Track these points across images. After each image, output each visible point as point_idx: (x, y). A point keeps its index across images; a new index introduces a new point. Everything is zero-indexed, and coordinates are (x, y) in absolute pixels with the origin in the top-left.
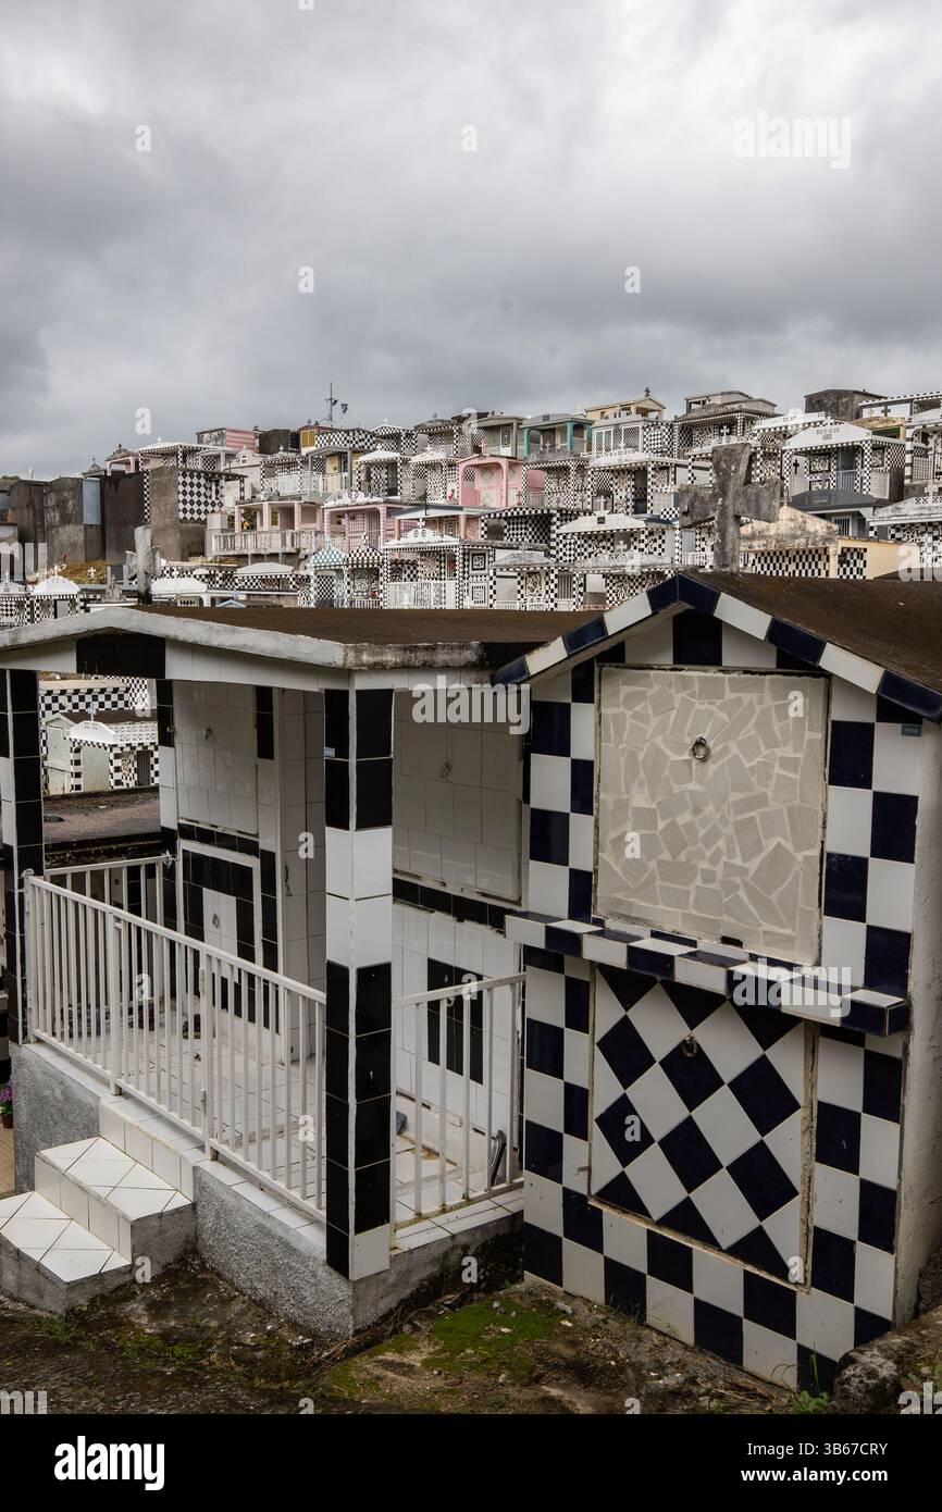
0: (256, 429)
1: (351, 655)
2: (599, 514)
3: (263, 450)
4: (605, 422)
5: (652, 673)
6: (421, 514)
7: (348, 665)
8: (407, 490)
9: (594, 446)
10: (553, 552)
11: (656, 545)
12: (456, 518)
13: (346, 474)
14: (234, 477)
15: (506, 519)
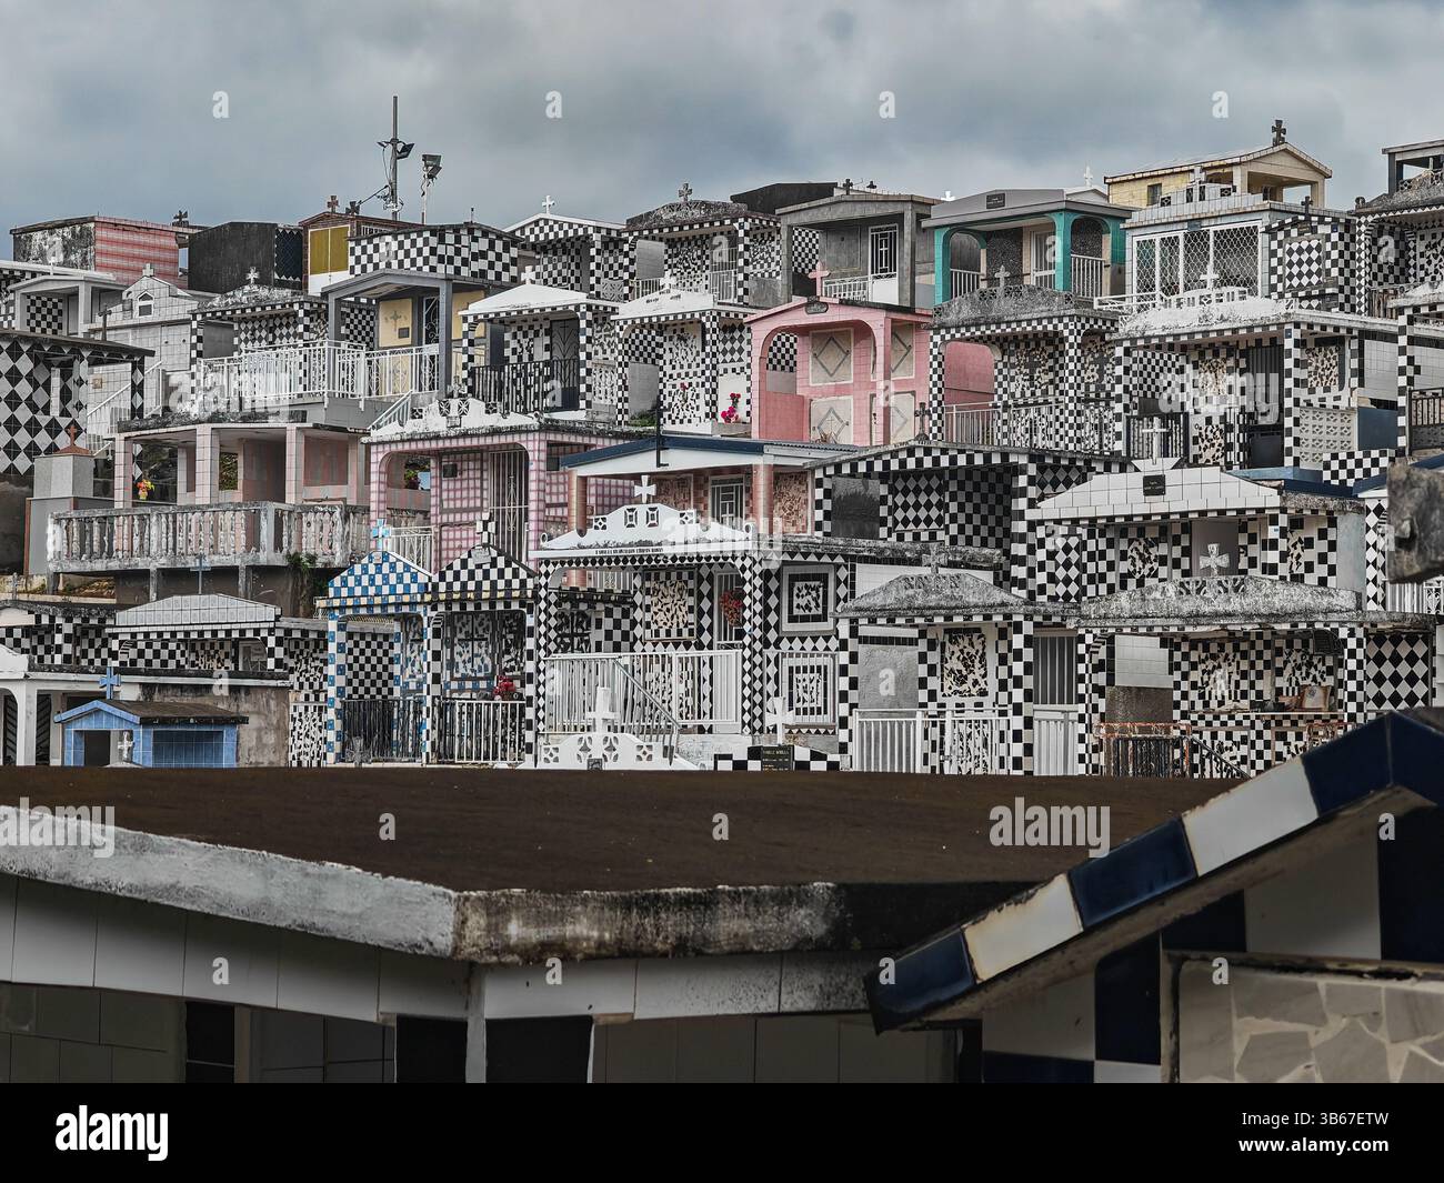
0: (181, 219)
1: (477, 922)
2: (1148, 467)
3: (198, 280)
4: (1162, 213)
5: (1322, 982)
6: (644, 462)
7: (468, 950)
8: (606, 393)
9: (1132, 278)
10: (1019, 572)
11: (1310, 555)
12: (747, 472)
13: (432, 349)
14: (116, 354)
15: (884, 476)
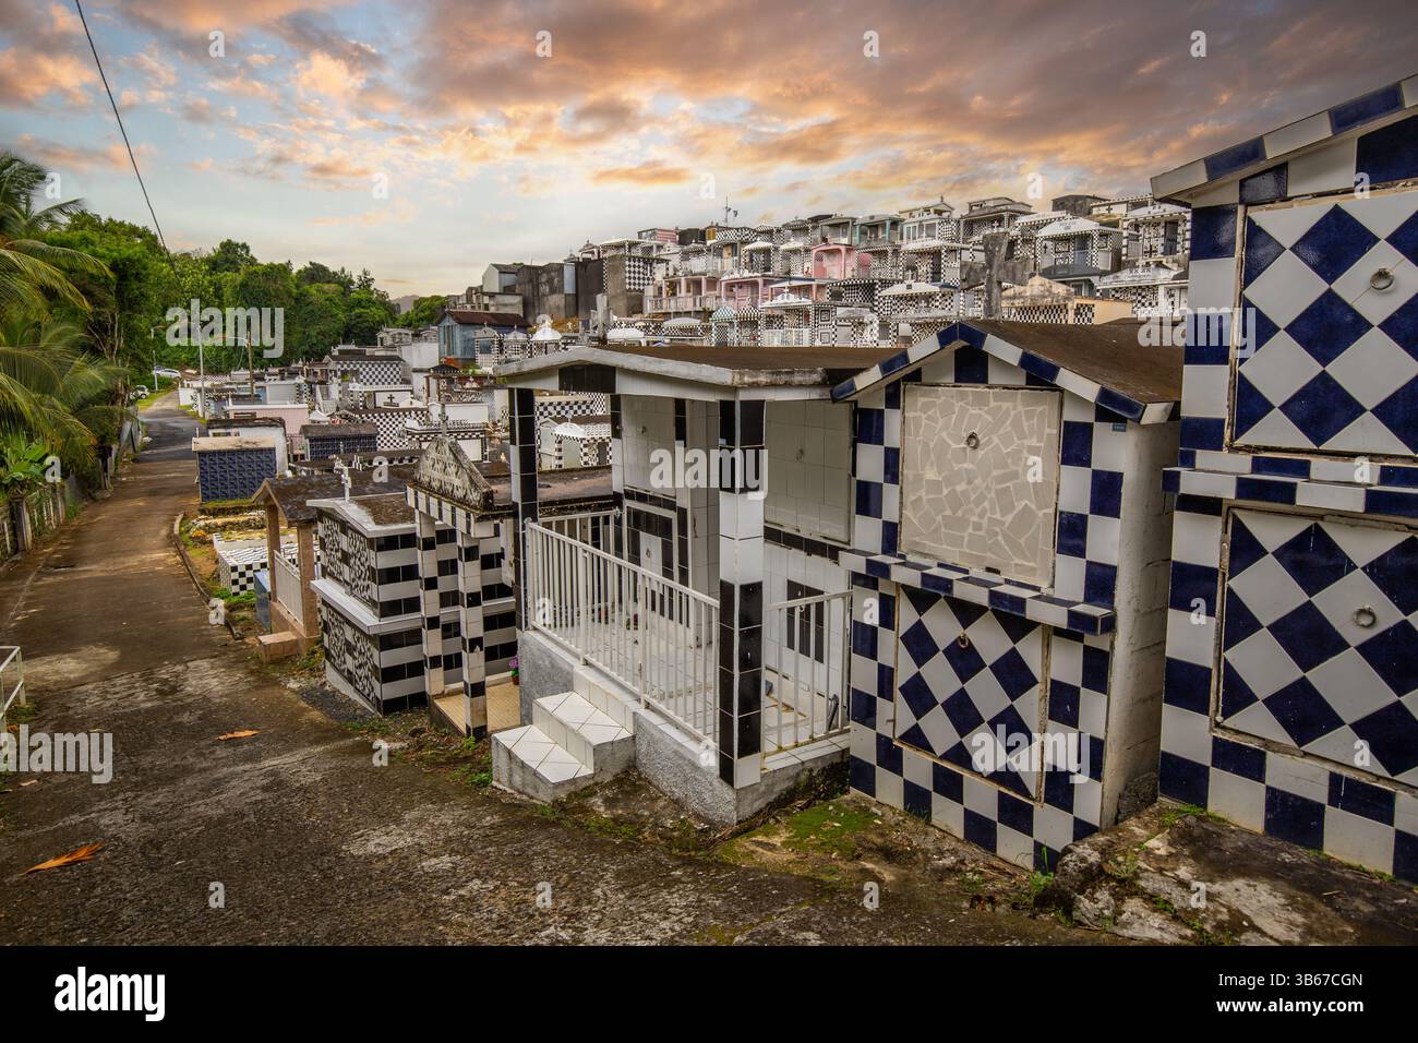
0: (677, 229)
1: (737, 377)
2: (908, 282)
3: (681, 243)
4: (914, 220)
5: (940, 388)
6: (786, 284)
7: (735, 384)
8: (777, 267)
9: (905, 237)
10: (876, 309)
11: (947, 303)
12: (811, 285)
13: (735, 258)
14: (662, 261)
15: (844, 286)
